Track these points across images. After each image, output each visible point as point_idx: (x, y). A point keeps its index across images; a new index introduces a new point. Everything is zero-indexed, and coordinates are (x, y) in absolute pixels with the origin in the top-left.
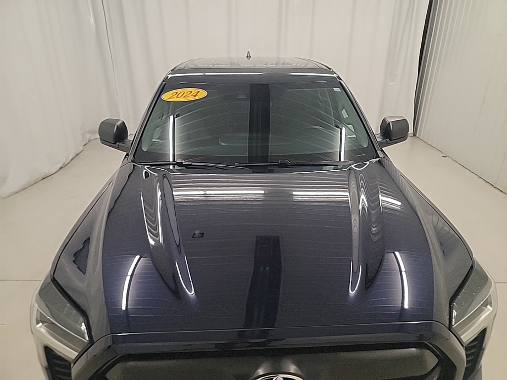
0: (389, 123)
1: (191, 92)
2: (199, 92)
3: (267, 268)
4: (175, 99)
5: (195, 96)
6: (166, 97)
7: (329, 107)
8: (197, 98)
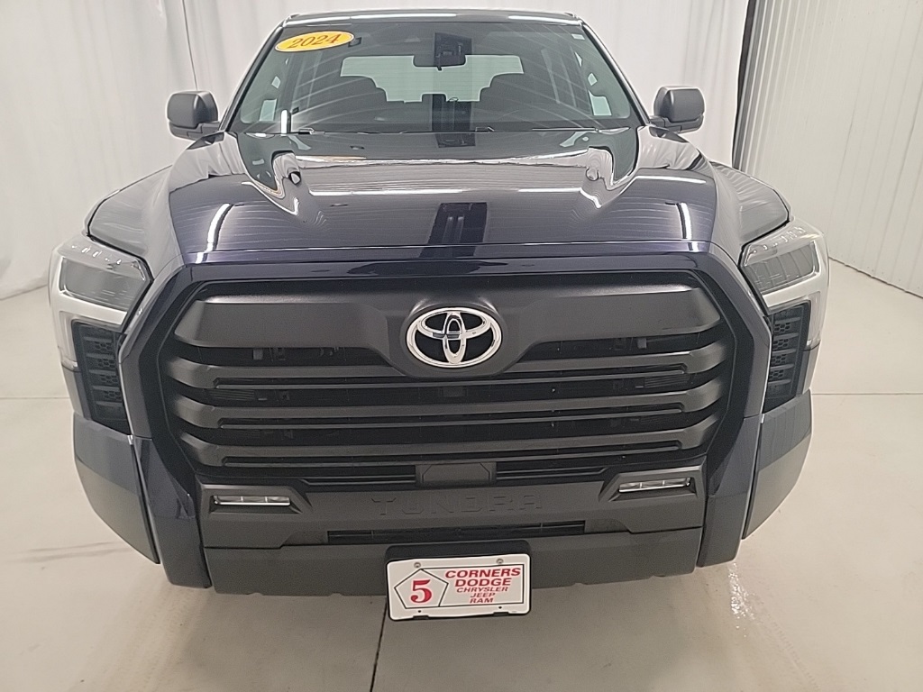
0: (669, 92)
1: (326, 37)
2: (339, 36)
3: (460, 218)
4: (299, 48)
5: (333, 42)
6: (282, 46)
7: (569, 91)
8: (336, 44)
